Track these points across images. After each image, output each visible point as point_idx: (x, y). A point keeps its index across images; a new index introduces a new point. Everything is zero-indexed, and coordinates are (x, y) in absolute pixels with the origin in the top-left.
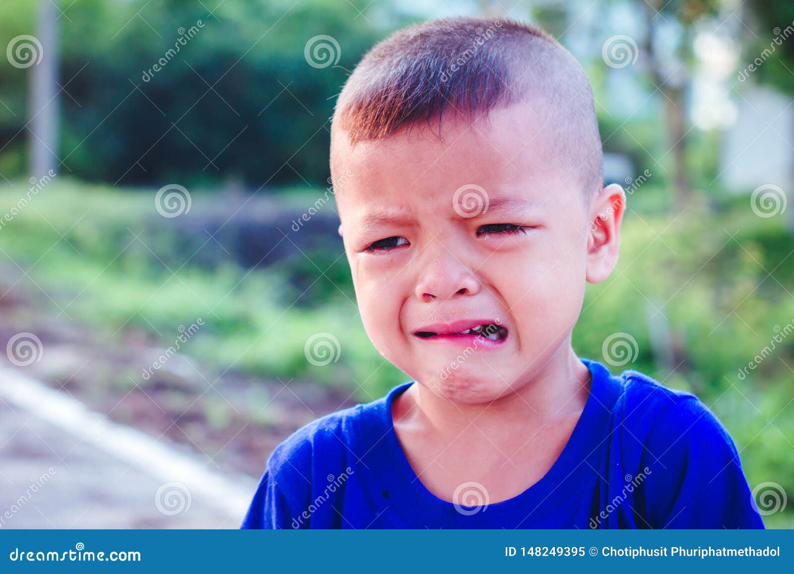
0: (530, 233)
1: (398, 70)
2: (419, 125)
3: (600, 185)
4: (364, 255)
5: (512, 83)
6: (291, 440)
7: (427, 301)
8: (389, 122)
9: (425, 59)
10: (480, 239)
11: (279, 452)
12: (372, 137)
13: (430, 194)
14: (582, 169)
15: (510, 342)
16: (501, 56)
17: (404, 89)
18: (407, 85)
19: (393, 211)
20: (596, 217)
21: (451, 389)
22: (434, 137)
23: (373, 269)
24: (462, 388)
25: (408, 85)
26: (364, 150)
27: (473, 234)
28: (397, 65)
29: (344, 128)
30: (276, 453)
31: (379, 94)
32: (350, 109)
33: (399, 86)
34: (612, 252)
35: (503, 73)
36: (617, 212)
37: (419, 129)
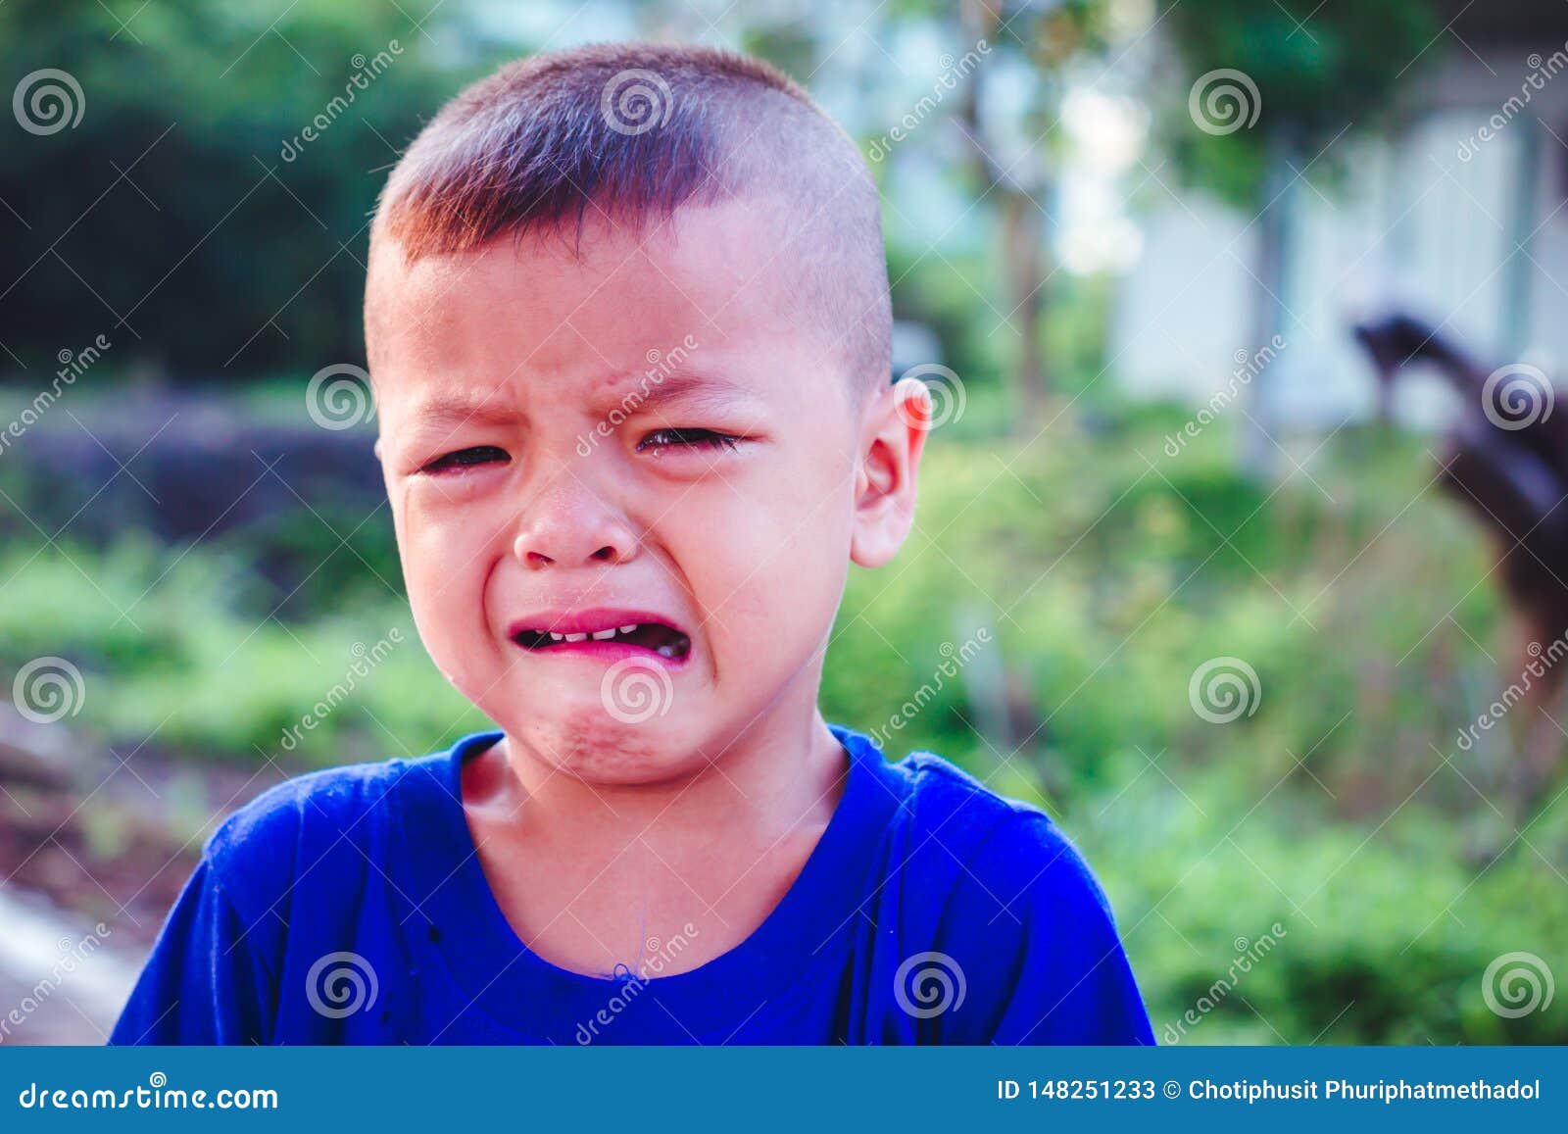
0: (744, 450)
1: (505, 123)
2: (539, 227)
3: (886, 377)
4: (419, 479)
5: (722, 161)
6: (254, 808)
7: (536, 568)
8: (480, 219)
9: (558, 104)
10: (646, 456)
11: (230, 827)
12: (447, 249)
13: (554, 363)
14: (849, 339)
15: (696, 664)
16: (704, 109)
17: (512, 162)
18: (518, 151)
19: (480, 395)
20: (872, 442)
21: (581, 747)
22: (568, 253)
23: (435, 505)
24: (603, 745)
25: (521, 151)
26: (430, 272)
27: (631, 445)
28: (505, 114)
29: (396, 231)
30: (225, 827)
31: (464, 168)
32: (407, 195)
33: (503, 154)
34: (903, 508)
35: (706, 141)
36: (914, 435)
37: (539, 234)
